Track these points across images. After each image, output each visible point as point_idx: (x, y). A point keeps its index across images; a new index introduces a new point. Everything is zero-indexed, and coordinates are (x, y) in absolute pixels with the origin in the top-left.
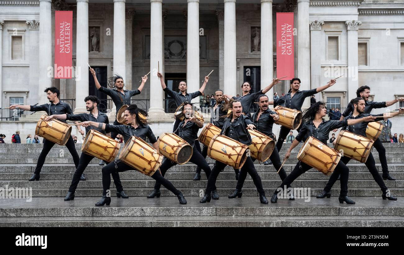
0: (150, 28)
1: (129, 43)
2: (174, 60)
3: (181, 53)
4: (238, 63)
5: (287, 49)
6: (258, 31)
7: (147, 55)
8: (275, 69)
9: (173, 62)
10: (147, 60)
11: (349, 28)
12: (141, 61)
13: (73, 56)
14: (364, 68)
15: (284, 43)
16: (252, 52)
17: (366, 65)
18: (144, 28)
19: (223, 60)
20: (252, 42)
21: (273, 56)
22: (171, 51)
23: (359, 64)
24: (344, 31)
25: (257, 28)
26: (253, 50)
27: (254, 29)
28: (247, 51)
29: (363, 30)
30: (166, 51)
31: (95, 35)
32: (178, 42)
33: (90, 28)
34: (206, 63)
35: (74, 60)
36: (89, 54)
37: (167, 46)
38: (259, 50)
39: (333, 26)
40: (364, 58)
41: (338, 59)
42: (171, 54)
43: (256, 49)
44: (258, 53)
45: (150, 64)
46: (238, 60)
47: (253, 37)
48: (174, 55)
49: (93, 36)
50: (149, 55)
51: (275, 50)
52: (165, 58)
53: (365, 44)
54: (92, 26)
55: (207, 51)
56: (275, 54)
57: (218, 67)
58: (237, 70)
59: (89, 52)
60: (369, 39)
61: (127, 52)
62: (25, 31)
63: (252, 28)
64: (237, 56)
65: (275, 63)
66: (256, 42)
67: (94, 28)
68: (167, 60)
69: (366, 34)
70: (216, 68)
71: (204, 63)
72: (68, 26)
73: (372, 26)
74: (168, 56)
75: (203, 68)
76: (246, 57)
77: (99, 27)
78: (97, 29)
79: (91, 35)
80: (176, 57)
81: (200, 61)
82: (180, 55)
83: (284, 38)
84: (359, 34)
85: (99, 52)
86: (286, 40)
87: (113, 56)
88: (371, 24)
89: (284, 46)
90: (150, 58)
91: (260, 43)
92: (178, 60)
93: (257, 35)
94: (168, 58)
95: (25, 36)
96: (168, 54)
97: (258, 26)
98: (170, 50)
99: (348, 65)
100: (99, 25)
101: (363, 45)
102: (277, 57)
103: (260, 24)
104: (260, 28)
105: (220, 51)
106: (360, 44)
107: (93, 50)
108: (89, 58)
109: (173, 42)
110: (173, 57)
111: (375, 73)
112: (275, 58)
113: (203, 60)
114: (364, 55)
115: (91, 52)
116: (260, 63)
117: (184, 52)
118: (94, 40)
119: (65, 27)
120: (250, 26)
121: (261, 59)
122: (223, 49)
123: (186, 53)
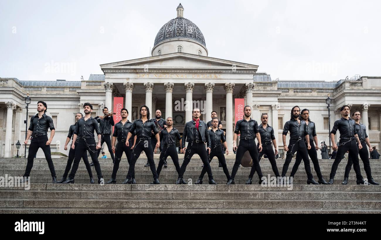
0: (165, 108)
1: (153, 116)
3: (182, 122)
6: (224, 110)
11: (273, 109)
15: (239, 115)
18: (162, 108)
20: (221, 115)
21: (233, 123)
22: (177, 121)
23: (279, 129)
24: (270, 110)
25: (223, 108)
26: (221, 120)
27: (222, 109)
29: (281, 110)
31: (135, 111)
32: (180, 116)
33: (133, 107)
37: (174, 118)
38: (225, 120)
39: (264, 107)
42: (176, 122)
43: (223, 120)
47: (221, 113)
48: (178, 123)
49: (134, 112)
53: (282, 118)
54: (133, 106)
60: (283, 115)
62: (98, 110)
63: (221, 108)
66: (223, 115)
67: (135, 108)
68: (174, 125)
69: (282, 113)
72: (120, 106)
73: (285, 108)
74: (175, 124)
77: (137, 107)
78: (136, 108)
79: (133, 112)
80: (179, 124)
83: (239, 112)
84: (278, 113)
86: (240, 113)
88: (285, 107)
91: (225, 116)
93: (223, 112)
95: (97, 112)
96: (175, 122)
97: (224, 107)
100: (137, 106)
103: (226, 106)
104: (225, 108)
106: (279, 118)
109: (178, 116)
110: (177, 124)
116: (226, 127)
117: (184, 121)
118: (135, 114)
119: (119, 106)
120: (220, 107)
121: (227, 125)
123: (185, 122)
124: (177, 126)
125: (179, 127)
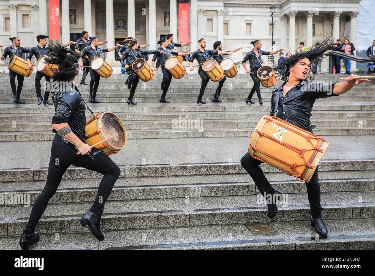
0: (106, 11)
2: (120, 30)
3: (124, 26)
4: (157, 33)
5: (184, 25)
6: (168, 15)
7: (104, 27)
8: (178, 36)
9: (120, 31)
10: (104, 30)
11: (218, 14)
12: (101, 30)
13: (60, 27)
14: (226, 37)
16: (165, 26)
17: (228, 35)
18: (102, 11)
19: (149, 31)
20: (165, 20)
23: (224, 35)
24: (216, 16)
25: (167, 13)
26: (165, 25)
28: (162, 26)
29: (226, 16)
30: (115, 25)
31: (73, 14)
32: (122, 20)
34: (138, 32)
35: (61, 29)
36: (70, 26)
37: (116, 22)
38: (169, 25)
39: (210, 12)
40: (227, 31)
41: (212, 32)
42: (118, 27)
43: (167, 25)
44: (168, 27)
45: (106, 33)
46: (157, 31)
47: (165, 18)
48: (120, 27)
50: (106, 27)
51: (178, 25)
52: (115, 29)
53: (227, 24)
55: (139, 25)
56: (178, 28)
57: (145, 35)
58: (157, 37)
59: (70, 24)
60: (229, 21)
61: (92, 25)
62: (30, 11)
64: (156, 29)
65: (178, 33)
66: (167, 20)
67: (72, 10)
68: (116, 30)
69: (227, 18)
70: (144, 36)
71: (137, 33)
74: (117, 28)
75: (137, 36)
76: (161, 29)
77: (75, 10)
79: (71, 15)
80: (121, 29)
81: (135, 31)
82: (123, 28)
83: (183, 19)
84: (224, 18)
85: (76, 24)
87: (84, 27)
89: (183, 23)
90: (106, 29)
91: (169, 21)
92: (122, 30)
93: (168, 17)
94: (117, 29)
95: (30, 14)
96: (116, 26)
98: (117, 24)
99: (218, 35)
101: (226, 24)
102: (179, 30)
105: (147, 26)
106: (224, 24)
107: (72, 23)
108: (70, 28)
109: (119, 20)
110: (119, 29)
111: (232, 40)
112: (178, 30)
113: (137, 31)
114: (227, 30)
115: (71, 25)
118: (73, 17)
119: (55, 9)
121: (170, 31)
122: (149, 25)
123: (127, 27)
124: (119, 30)
125: (122, 31)
